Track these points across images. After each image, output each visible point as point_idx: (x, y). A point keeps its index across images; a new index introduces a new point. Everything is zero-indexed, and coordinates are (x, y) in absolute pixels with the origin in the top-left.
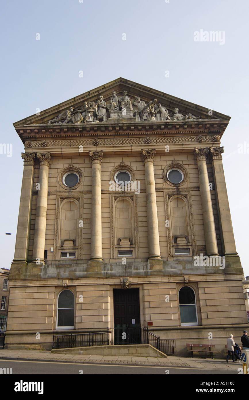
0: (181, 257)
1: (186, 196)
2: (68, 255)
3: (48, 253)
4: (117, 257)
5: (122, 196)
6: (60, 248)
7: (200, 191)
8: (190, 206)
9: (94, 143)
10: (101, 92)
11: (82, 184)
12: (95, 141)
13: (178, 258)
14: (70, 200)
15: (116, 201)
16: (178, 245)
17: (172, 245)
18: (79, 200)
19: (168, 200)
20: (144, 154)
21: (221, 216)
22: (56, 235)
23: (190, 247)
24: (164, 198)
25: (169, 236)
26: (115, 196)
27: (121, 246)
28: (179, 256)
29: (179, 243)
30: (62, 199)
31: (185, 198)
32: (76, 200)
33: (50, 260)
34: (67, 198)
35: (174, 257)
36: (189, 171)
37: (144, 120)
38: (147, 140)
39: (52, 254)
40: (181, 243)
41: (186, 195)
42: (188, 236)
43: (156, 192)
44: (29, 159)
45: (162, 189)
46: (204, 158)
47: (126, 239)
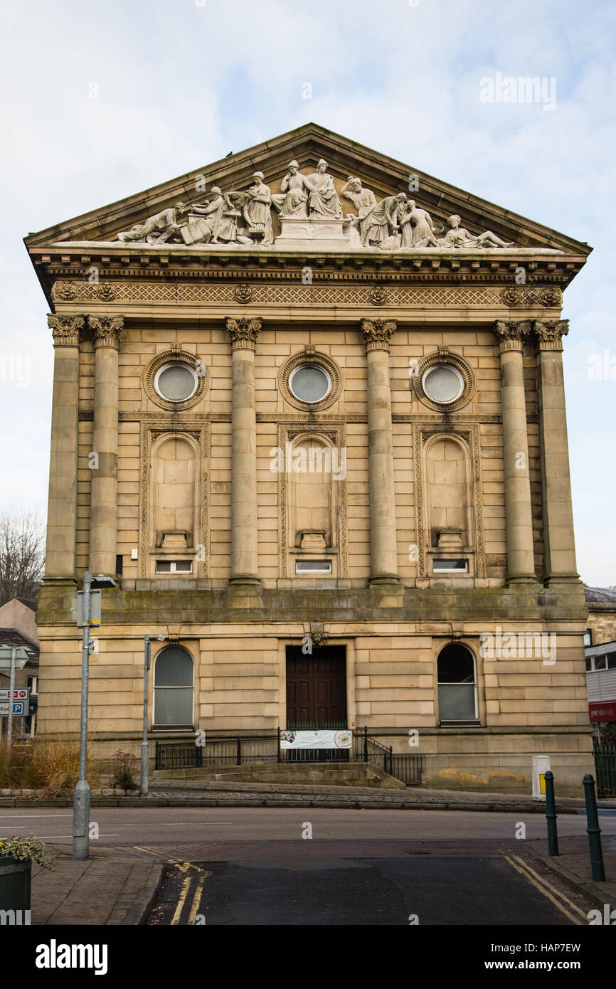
0: (446, 578)
1: (466, 435)
2: (173, 566)
3: (126, 562)
4: (293, 576)
5: (307, 431)
6: (154, 551)
7: (501, 423)
8: (475, 462)
9: (239, 297)
10: (258, 159)
11: (207, 398)
12: (241, 291)
13: (440, 581)
14: (174, 436)
15: (293, 441)
16: (441, 551)
17: (426, 550)
18: (199, 437)
19: (421, 443)
20: (368, 332)
21: (548, 489)
22: (144, 521)
23: (470, 557)
24: (413, 438)
25: (421, 531)
26: (290, 429)
27: (303, 551)
28: (442, 576)
29: (443, 547)
30: (156, 433)
31: (464, 441)
32: (191, 437)
33: (129, 579)
34: (169, 431)
35: (430, 578)
36: (478, 374)
37: (371, 242)
38: (376, 293)
39: (135, 564)
40: (449, 547)
41: (468, 433)
42: (466, 530)
43: (393, 423)
44: (69, 331)
45: (409, 417)
46: (517, 344)
47: (316, 532)
